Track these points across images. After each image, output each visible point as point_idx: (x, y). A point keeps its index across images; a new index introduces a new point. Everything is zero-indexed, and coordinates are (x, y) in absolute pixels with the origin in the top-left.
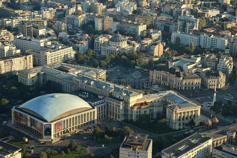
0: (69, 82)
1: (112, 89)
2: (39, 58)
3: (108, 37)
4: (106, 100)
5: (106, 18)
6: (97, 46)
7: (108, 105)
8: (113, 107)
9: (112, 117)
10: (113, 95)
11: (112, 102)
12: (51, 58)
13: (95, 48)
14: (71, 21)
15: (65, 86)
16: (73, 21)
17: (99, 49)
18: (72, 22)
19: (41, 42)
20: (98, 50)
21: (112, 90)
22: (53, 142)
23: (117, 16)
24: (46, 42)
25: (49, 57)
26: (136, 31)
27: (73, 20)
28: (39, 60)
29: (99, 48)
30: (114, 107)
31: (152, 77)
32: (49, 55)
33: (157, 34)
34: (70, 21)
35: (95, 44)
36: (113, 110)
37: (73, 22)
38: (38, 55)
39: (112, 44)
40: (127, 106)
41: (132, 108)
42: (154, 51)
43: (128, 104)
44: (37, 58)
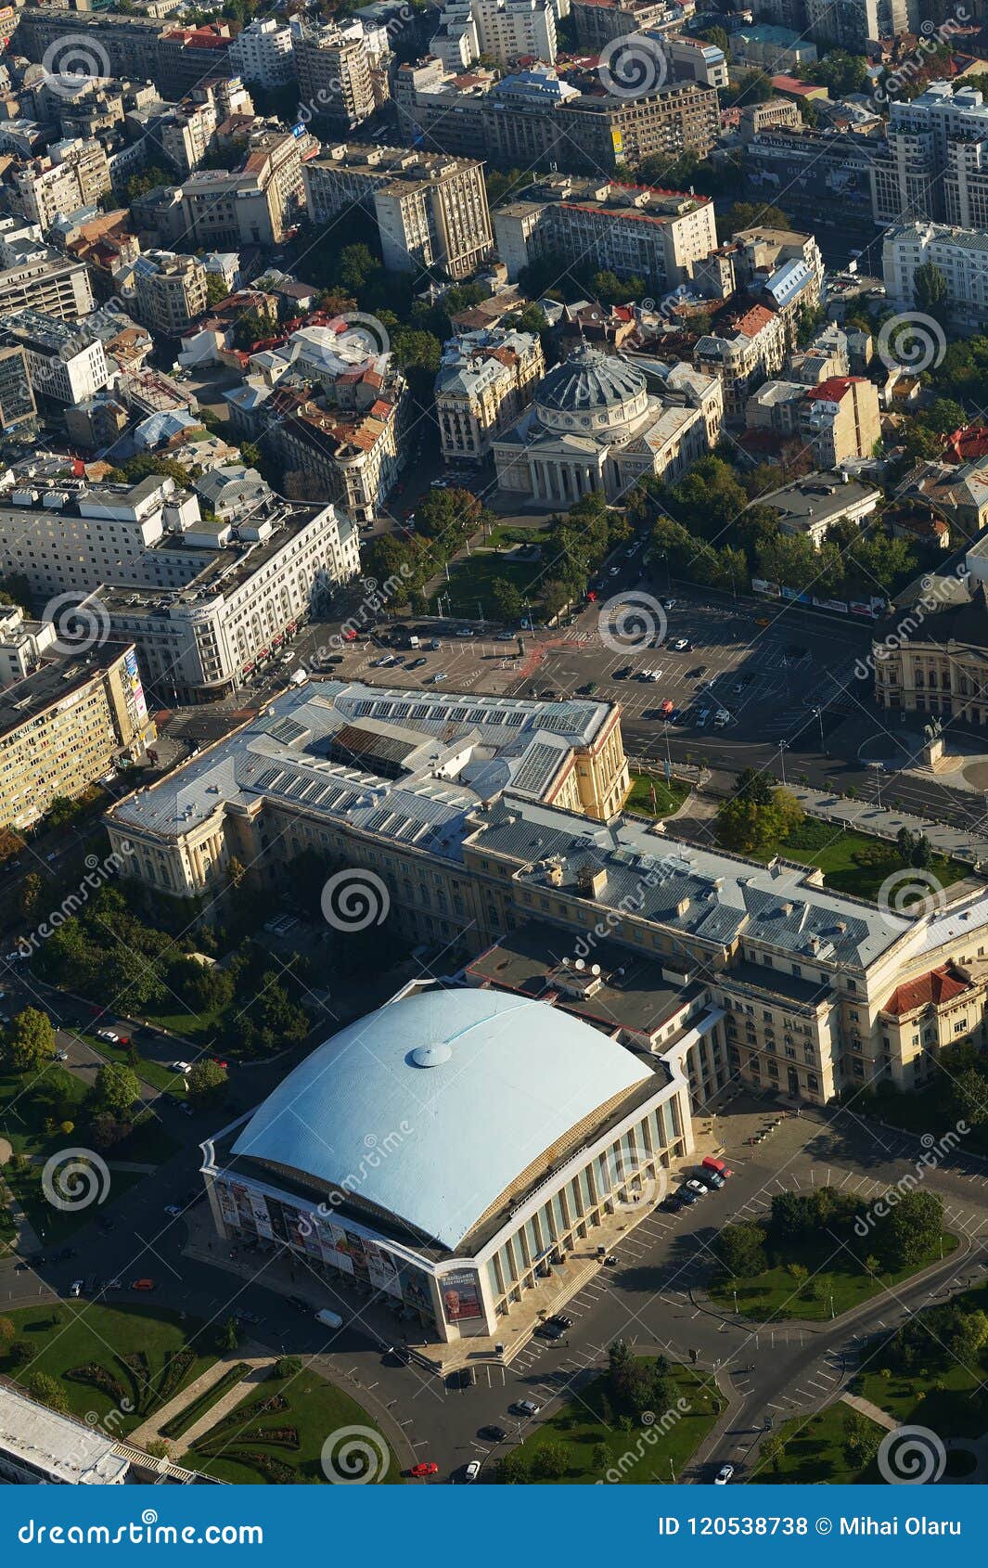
0: (441, 865)
1: (735, 916)
2: (170, 647)
3: (511, 349)
4: (717, 994)
5: (438, 175)
6: (458, 431)
7: (729, 1020)
8: (769, 1033)
9: (766, 1082)
10: (753, 954)
11: (759, 1008)
12: (234, 631)
13: (450, 446)
14: (216, 213)
15: (416, 887)
16: (225, 212)
17: (471, 448)
18: (221, 218)
19: (145, 517)
20: (465, 454)
21: (742, 925)
22: (506, 1358)
23: (485, 118)
24: (168, 505)
25: (227, 627)
26: (659, 253)
27: (229, 206)
28: (167, 656)
29: (471, 442)
30: (775, 1030)
31: (893, 680)
32: (222, 616)
33: (800, 265)
34: (205, 213)
35: (446, 420)
36: (771, 1046)
37: (231, 216)
38: (156, 625)
39: (562, 425)
40: (855, 1016)
41: (887, 1023)
42: (829, 433)
43: (855, 1008)
44: (156, 646)
